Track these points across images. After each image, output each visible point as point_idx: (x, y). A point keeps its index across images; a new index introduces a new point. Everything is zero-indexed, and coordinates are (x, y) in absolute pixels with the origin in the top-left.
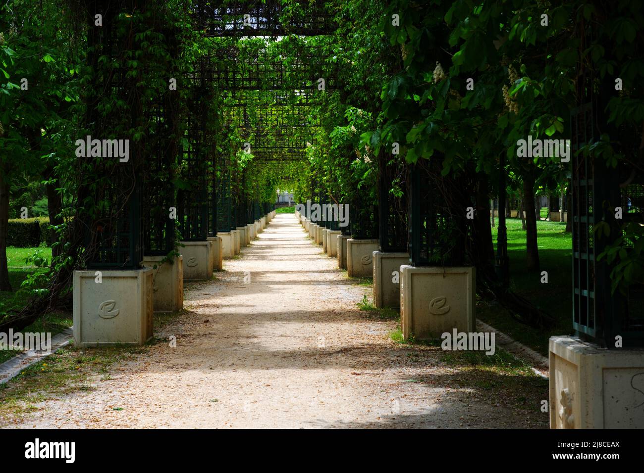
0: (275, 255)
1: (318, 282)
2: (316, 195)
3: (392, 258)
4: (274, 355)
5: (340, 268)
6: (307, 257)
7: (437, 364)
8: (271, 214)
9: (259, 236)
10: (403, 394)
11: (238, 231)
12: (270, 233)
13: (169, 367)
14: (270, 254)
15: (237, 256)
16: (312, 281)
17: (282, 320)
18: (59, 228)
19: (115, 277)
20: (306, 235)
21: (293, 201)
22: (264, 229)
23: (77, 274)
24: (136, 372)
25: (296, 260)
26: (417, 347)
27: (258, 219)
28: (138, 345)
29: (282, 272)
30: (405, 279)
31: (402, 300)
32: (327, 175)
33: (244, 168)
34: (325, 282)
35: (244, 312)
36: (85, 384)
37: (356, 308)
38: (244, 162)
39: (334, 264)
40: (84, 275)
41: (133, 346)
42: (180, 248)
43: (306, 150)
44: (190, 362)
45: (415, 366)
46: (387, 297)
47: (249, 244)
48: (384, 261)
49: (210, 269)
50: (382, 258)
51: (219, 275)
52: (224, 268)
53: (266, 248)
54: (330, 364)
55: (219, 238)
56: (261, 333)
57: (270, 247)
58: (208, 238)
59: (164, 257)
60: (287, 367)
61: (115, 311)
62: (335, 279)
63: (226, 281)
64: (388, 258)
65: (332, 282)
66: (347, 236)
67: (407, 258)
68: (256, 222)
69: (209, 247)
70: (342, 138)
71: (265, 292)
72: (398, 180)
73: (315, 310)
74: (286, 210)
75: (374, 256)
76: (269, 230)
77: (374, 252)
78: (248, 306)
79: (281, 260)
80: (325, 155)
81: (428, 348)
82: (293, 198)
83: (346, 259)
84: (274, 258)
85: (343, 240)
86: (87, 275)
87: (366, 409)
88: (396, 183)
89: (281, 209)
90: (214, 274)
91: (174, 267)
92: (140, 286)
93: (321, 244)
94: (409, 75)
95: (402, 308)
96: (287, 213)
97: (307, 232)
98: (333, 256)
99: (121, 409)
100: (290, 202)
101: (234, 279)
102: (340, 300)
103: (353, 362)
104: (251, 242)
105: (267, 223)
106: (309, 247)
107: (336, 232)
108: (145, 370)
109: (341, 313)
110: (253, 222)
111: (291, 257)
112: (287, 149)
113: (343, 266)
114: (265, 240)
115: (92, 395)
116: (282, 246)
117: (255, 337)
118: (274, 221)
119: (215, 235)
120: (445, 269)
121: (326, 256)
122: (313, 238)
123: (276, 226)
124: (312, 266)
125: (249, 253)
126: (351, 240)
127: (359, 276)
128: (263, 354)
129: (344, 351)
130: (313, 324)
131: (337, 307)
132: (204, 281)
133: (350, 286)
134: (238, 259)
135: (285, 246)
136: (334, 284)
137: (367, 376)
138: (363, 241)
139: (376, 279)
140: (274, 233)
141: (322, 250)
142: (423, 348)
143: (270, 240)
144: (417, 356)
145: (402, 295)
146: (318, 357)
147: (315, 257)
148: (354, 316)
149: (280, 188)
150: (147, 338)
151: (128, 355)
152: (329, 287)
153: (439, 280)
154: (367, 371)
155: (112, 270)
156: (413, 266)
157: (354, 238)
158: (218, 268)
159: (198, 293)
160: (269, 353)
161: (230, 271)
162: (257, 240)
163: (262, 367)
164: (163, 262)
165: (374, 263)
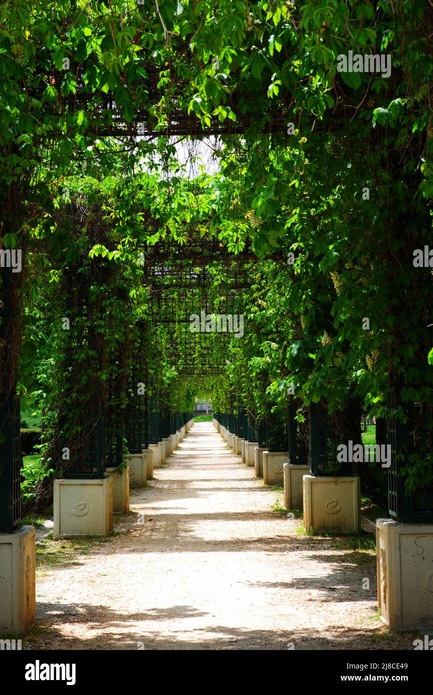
0: (198, 465)
1: (238, 489)
2: (235, 408)
3: (299, 469)
4: (208, 543)
5: (257, 476)
6: (227, 466)
7: (328, 549)
8: (190, 423)
9: (180, 445)
10: (300, 566)
11: (163, 442)
12: (190, 442)
13: (131, 551)
14: (193, 464)
15: (164, 465)
16: (233, 488)
17: (211, 519)
18: (43, 447)
19: (85, 485)
20: (225, 444)
21: (211, 409)
22: (184, 438)
23: (57, 482)
24: (108, 554)
25: (218, 469)
26: (315, 538)
27: (179, 429)
28: (102, 537)
29: (206, 480)
30: (306, 486)
31: (304, 502)
32: (245, 392)
33: (169, 384)
34: (244, 489)
35: (179, 513)
36: (76, 561)
37: (270, 509)
38: (169, 378)
39: (252, 473)
40: (62, 483)
41: (99, 537)
42: (127, 461)
43: (226, 367)
44: (146, 547)
45: (312, 550)
46: (294, 501)
47: (172, 453)
48: (292, 471)
49: (145, 478)
50: (290, 469)
51: (151, 483)
52: (154, 477)
53: (189, 458)
54: (249, 549)
55: (151, 450)
56: (195, 528)
57: (192, 457)
58: (143, 450)
59: (115, 468)
60: (218, 551)
61: (85, 511)
62: (253, 486)
63: (158, 488)
64: (296, 469)
65: (250, 489)
66: (264, 449)
67: (308, 469)
68: (177, 433)
69: (143, 458)
70: (258, 367)
71: (194, 497)
72: (301, 409)
73: (237, 511)
74: (204, 418)
75: (284, 467)
76: (189, 439)
77: (285, 464)
78: (181, 508)
79: (205, 469)
80: (243, 374)
81: (323, 538)
82: (211, 407)
83: (262, 469)
84: (198, 467)
85: (259, 452)
86: (64, 483)
87: (275, 575)
88: (300, 412)
89: (199, 417)
90: (148, 482)
91: (123, 476)
92: (105, 492)
93: (239, 454)
94: (307, 339)
95: (304, 508)
96: (205, 421)
97: (226, 441)
98: (251, 465)
99: (107, 575)
100: (207, 411)
101: (166, 486)
102: (257, 504)
103: (267, 547)
104: (174, 452)
105: (186, 432)
106: (228, 457)
107: (253, 443)
108: (114, 553)
109: (258, 514)
110: (175, 433)
111: (213, 466)
112: (208, 366)
113: (260, 475)
114: (186, 449)
115: (82, 567)
116: (203, 456)
117: (192, 531)
118: (193, 430)
119: (146, 447)
120: (337, 478)
121: (245, 465)
122: (231, 447)
123: (195, 435)
124: (233, 474)
125: (174, 463)
126: (266, 452)
127: (273, 484)
128: (199, 542)
129: (260, 540)
130: (236, 521)
131: (255, 509)
132: (140, 488)
133: (265, 493)
134: (165, 468)
135: (205, 456)
136: (253, 491)
137: (276, 556)
138: (276, 453)
139: (286, 486)
140: (194, 442)
141: (240, 460)
142: (320, 538)
143: (192, 449)
144: (315, 543)
145: (304, 498)
146: (240, 544)
147: (234, 466)
148: (268, 516)
149: (198, 397)
150: (110, 531)
151: (98, 543)
152: (247, 493)
153: (332, 486)
154: (277, 553)
155: (84, 479)
156: (312, 476)
157: (269, 451)
158: (150, 477)
159: (137, 498)
160: (203, 542)
161: (160, 479)
162: (179, 449)
163: (199, 551)
164: (114, 472)
165: (284, 473)
